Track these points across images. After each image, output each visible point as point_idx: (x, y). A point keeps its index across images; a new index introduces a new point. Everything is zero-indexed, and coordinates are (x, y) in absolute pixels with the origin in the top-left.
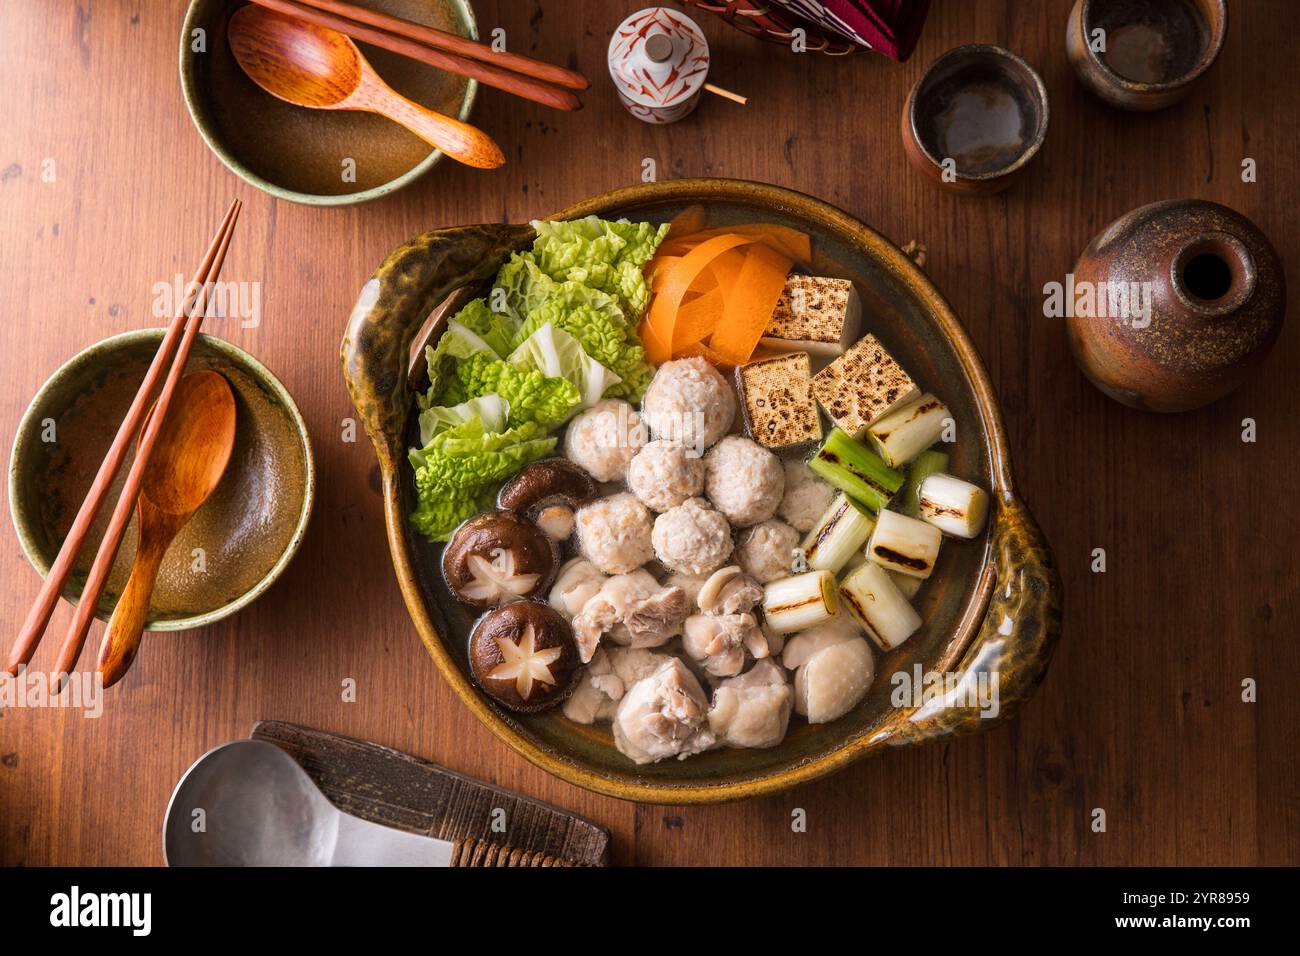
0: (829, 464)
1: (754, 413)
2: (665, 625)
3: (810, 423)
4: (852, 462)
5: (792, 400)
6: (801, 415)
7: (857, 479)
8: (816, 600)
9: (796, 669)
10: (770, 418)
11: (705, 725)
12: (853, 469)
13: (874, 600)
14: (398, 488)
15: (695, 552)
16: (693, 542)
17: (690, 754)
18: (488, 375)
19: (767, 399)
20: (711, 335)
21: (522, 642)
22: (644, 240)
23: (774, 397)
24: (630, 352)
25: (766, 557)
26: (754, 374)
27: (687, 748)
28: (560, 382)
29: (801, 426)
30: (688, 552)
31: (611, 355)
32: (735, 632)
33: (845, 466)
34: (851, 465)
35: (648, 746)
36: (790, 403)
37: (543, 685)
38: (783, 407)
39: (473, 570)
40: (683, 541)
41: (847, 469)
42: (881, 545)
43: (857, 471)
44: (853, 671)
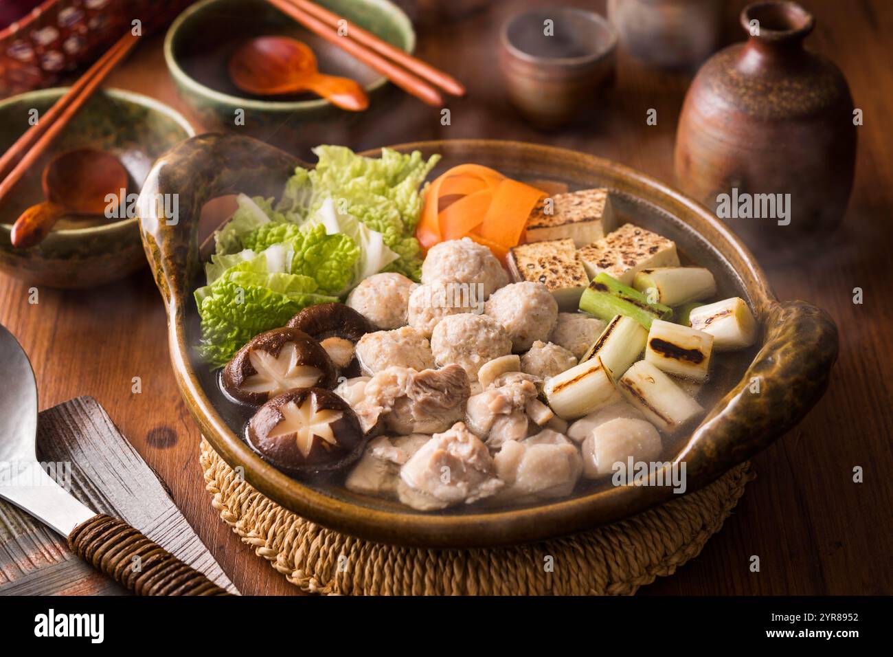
0: (600, 293)
1: (525, 272)
2: (447, 397)
3: (578, 275)
4: (621, 290)
5: (560, 261)
6: (570, 271)
7: (628, 303)
8: (596, 369)
9: (584, 439)
10: (541, 274)
11: (492, 471)
12: (622, 295)
13: (654, 382)
14: (183, 316)
15: (474, 333)
16: (471, 323)
17: (477, 499)
18: (273, 235)
19: (536, 263)
20: (482, 223)
21: (304, 405)
22: (416, 166)
23: (543, 261)
24: (406, 241)
25: (544, 358)
26: (523, 250)
27: (475, 492)
28: (339, 238)
29: (571, 278)
30: (467, 334)
31: (389, 238)
32: (516, 393)
33: (615, 294)
34: (620, 292)
35: (435, 487)
36: (558, 264)
37: (324, 443)
38: (552, 267)
39: (255, 365)
40: (462, 324)
41: (617, 296)
42: (656, 337)
43: (626, 297)
44: (639, 434)
